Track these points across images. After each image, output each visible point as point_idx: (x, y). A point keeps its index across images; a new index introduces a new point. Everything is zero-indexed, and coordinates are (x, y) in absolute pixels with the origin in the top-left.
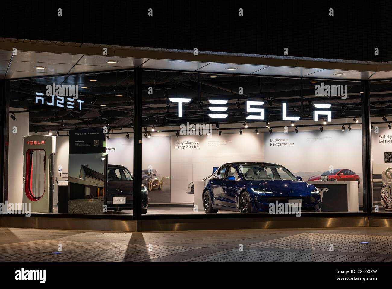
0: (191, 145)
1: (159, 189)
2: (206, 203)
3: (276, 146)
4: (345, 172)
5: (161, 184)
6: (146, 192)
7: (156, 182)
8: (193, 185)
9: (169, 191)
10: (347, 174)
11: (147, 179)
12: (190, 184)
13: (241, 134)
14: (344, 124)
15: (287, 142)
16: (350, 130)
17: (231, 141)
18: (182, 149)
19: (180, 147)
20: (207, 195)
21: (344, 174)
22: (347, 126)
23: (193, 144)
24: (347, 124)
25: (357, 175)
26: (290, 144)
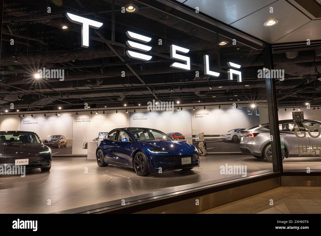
0: (86, 120)
1: (65, 146)
2: (99, 158)
3: (136, 120)
4: (177, 134)
5: (66, 144)
6: (50, 153)
7: (63, 142)
8: (87, 143)
9: (71, 148)
10: (178, 135)
11: (57, 141)
12: (85, 143)
13: (117, 113)
14: (178, 107)
15: (143, 118)
16: (182, 110)
17: (109, 118)
18: (80, 122)
19: (79, 121)
20: (100, 153)
21: (176, 135)
22: (180, 108)
23: (87, 120)
24: (180, 106)
25: (183, 135)
26: (145, 119)
